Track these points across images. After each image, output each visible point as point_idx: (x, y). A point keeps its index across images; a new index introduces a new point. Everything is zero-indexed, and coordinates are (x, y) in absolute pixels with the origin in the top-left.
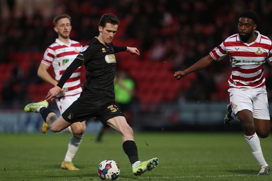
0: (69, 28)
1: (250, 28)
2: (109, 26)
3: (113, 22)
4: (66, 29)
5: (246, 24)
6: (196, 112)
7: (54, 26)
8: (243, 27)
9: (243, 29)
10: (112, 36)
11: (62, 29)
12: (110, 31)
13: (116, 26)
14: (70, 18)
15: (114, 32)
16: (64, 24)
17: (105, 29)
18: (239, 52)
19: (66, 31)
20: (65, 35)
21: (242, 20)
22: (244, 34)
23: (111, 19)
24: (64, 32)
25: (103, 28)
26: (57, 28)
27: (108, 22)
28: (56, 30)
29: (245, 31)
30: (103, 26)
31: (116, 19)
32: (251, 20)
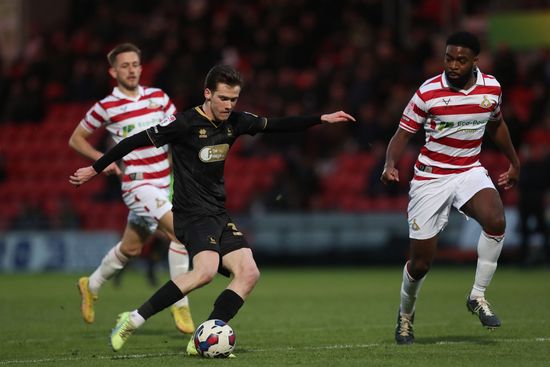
0: (137, 71)
1: (467, 64)
2: (223, 88)
3: (231, 82)
4: (132, 73)
5: (459, 59)
6: (284, 231)
7: (110, 67)
8: (454, 64)
9: (454, 66)
10: (230, 107)
11: (125, 73)
12: (225, 99)
13: (237, 88)
14: (139, 51)
15: (233, 100)
16: (128, 64)
17: (216, 94)
18: (451, 107)
19: (132, 76)
20: (130, 83)
21: (452, 51)
22: (456, 77)
23: (225, 76)
24: (129, 78)
25: (213, 94)
26: (116, 71)
27: (222, 81)
28: (114, 74)
29: (459, 71)
30: (213, 88)
31: (235, 75)
32: (468, 50)
